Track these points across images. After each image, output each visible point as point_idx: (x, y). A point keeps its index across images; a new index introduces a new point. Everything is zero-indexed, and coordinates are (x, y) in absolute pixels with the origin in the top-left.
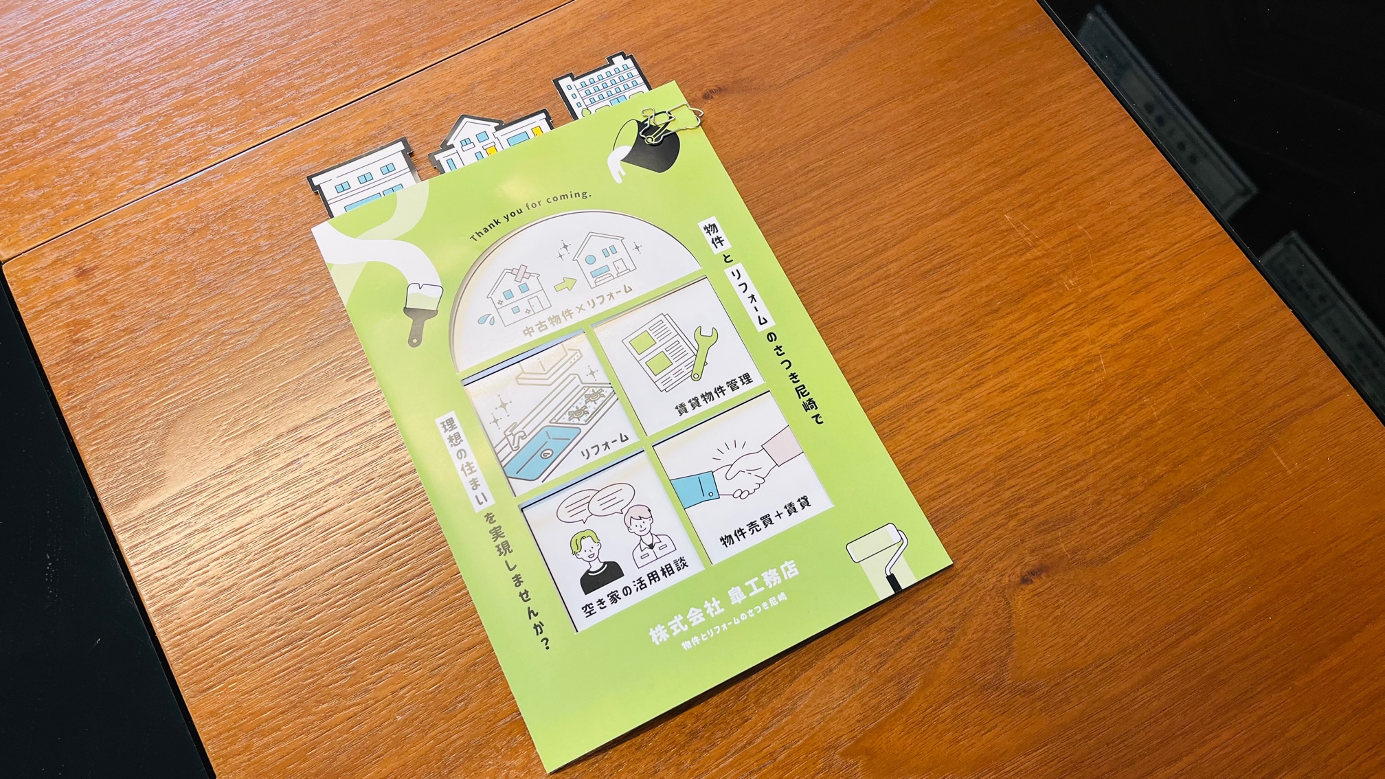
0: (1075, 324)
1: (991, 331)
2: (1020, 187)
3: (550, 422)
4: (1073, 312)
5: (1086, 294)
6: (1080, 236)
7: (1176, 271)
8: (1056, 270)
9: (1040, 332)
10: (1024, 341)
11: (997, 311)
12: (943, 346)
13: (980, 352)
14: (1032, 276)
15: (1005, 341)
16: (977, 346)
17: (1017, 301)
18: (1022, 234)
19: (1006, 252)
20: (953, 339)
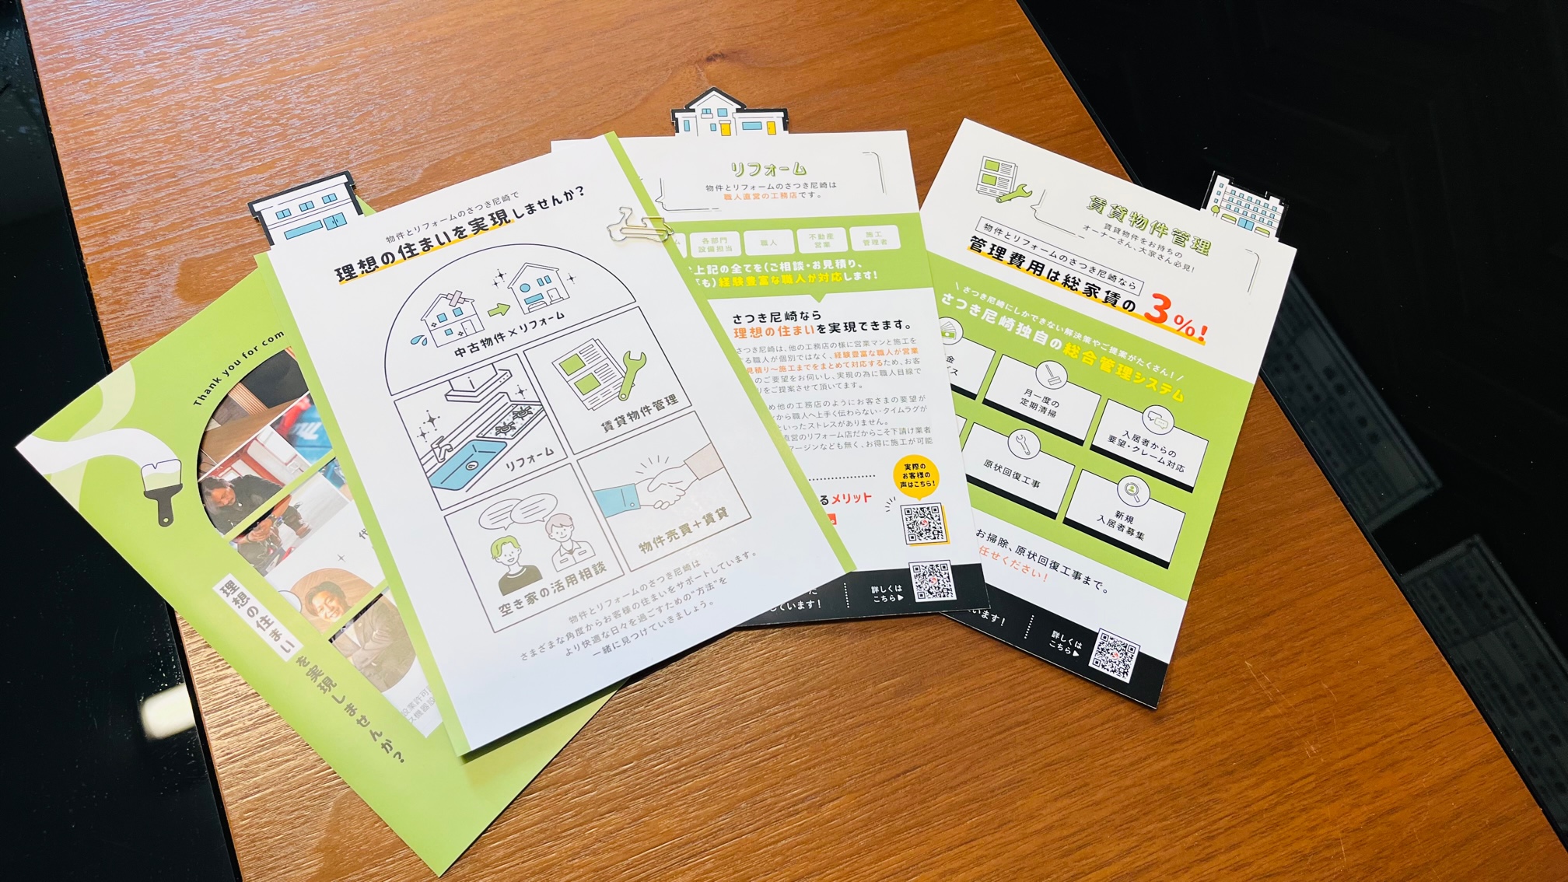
0: (1316, 799)
1: (1225, 795)
2: (1264, 631)
3: (477, 437)
4: (1314, 784)
5: (1329, 765)
6: (1325, 696)
7: (1426, 750)
8: (1297, 733)
9: (1276, 804)
10: (1261, 812)
11: (1231, 773)
12: (1172, 807)
13: (1213, 818)
14: (1271, 736)
15: (1239, 809)
16: (1209, 812)
17: (1254, 764)
18: (1262, 685)
19: (1244, 704)
20: (1183, 800)
